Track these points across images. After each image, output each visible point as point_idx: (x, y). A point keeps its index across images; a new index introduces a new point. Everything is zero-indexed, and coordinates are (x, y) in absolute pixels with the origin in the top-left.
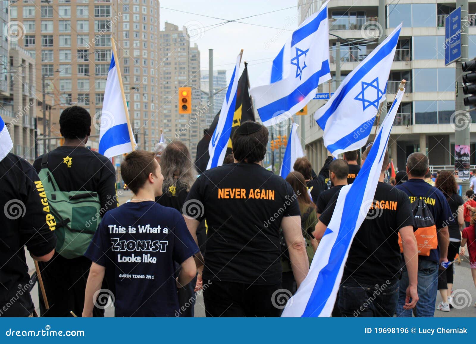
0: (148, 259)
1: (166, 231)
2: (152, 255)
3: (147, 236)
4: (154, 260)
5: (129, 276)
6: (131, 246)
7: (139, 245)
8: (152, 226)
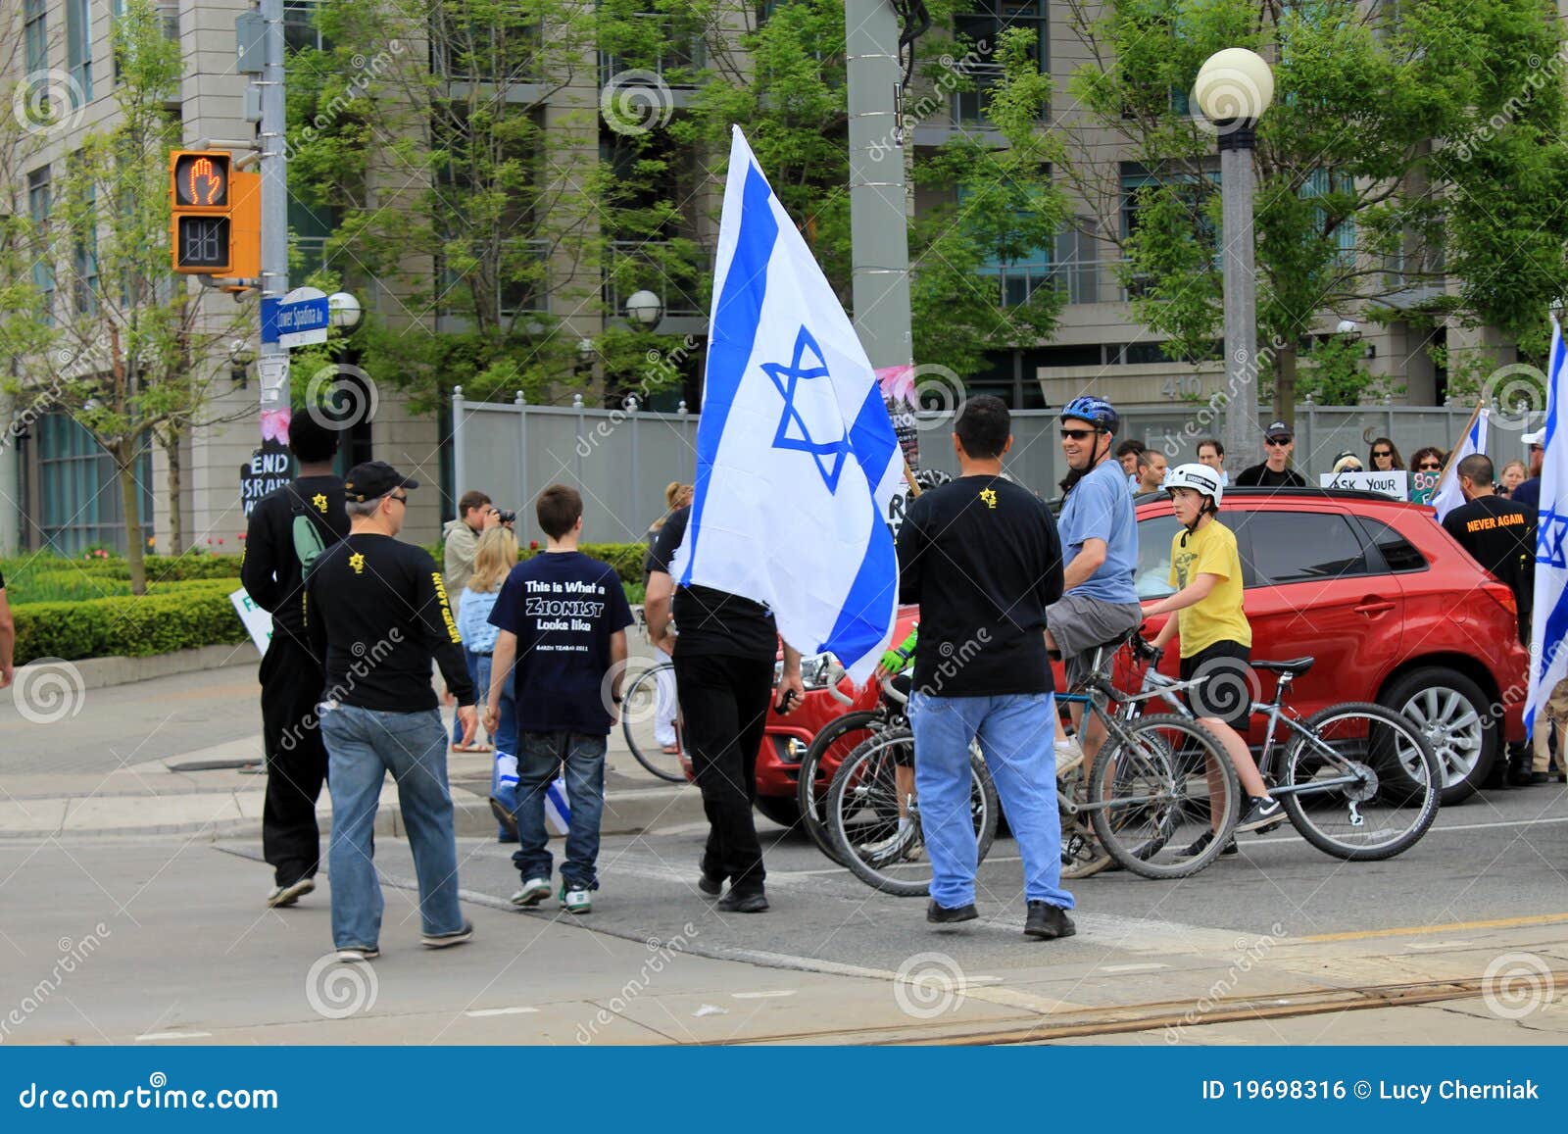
0: (578, 626)
1: (602, 591)
2: (585, 620)
3: (575, 596)
4: (587, 627)
5: (559, 648)
6: (556, 608)
7: (566, 607)
8: (584, 584)
